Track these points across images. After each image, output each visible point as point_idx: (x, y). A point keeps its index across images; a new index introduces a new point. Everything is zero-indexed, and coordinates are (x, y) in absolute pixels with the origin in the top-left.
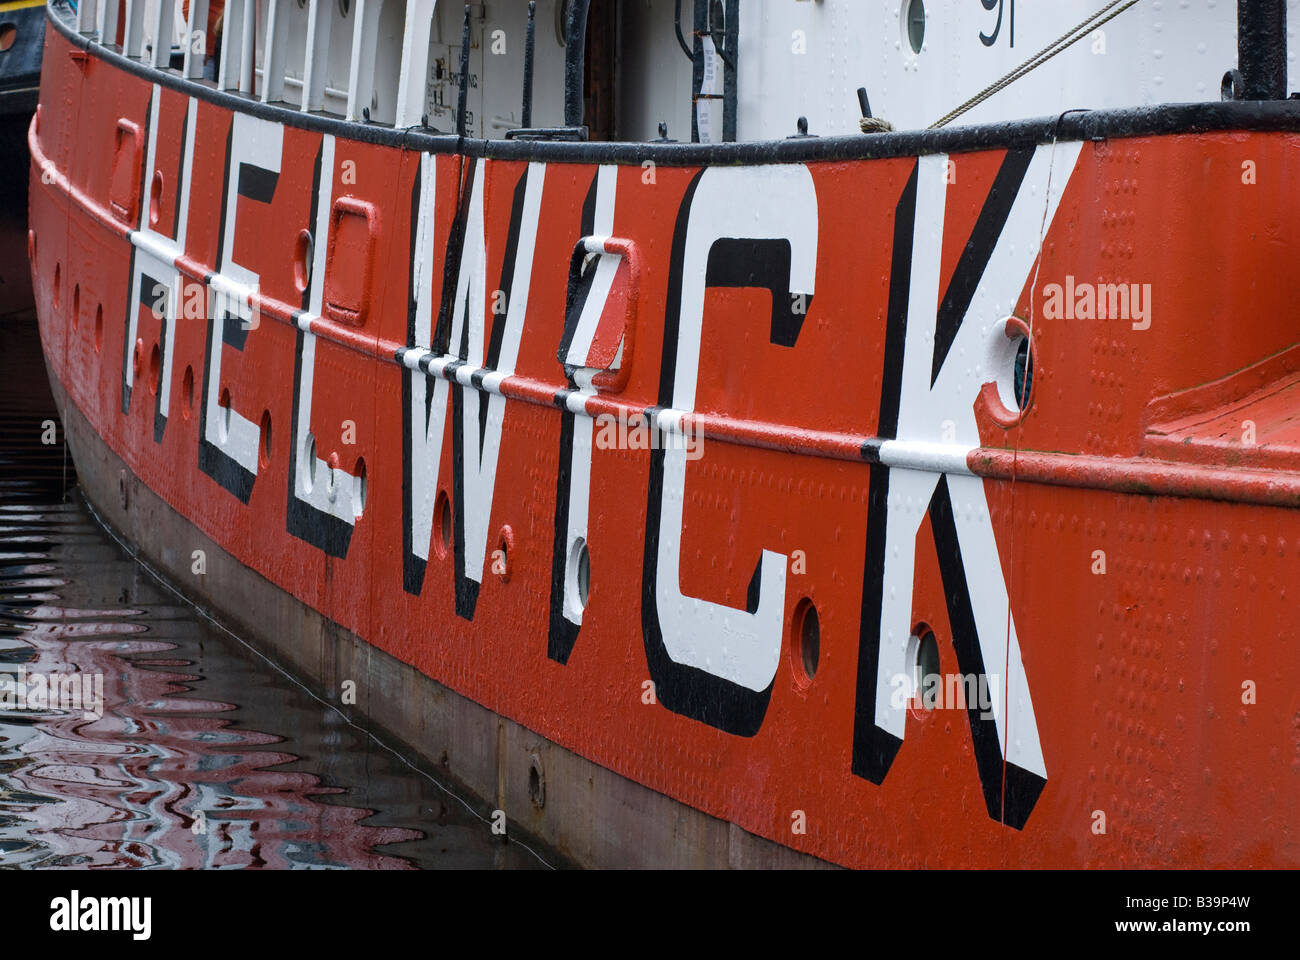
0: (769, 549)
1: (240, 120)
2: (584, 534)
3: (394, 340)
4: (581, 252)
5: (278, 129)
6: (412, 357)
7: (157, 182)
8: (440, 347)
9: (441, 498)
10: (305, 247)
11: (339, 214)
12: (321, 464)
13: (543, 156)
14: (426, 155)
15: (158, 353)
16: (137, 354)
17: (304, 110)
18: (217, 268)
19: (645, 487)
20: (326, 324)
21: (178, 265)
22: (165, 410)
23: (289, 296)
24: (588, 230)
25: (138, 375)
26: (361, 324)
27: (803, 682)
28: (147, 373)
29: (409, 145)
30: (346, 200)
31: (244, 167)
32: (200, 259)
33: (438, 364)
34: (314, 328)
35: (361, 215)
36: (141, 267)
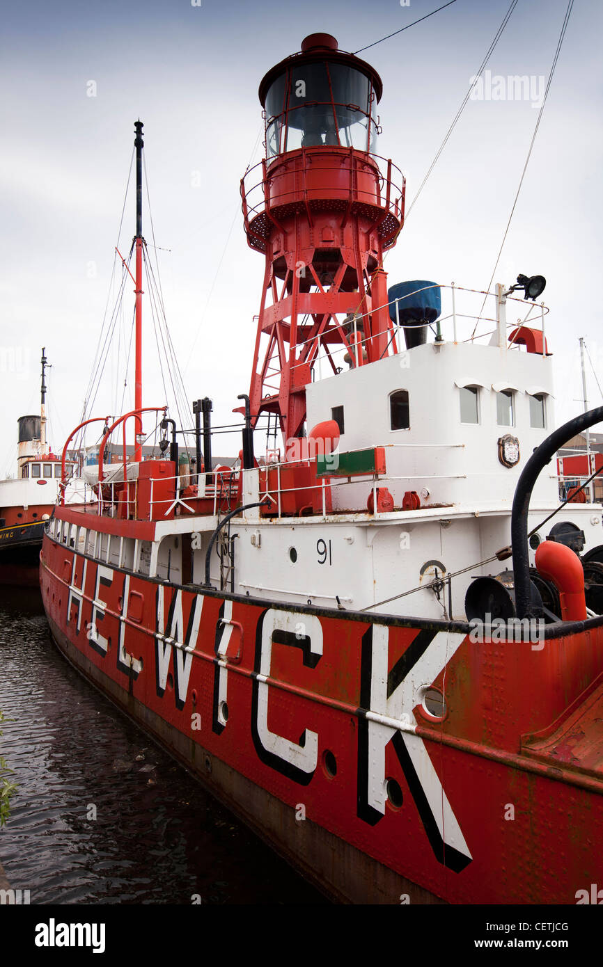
0: (309, 729)
1: (100, 567)
2: (226, 700)
3: (151, 629)
4: (221, 621)
5: (112, 571)
6: (159, 636)
7: (76, 576)
8: (167, 633)
9: (169, 676)
10: (121, 599)
11: (131, 595)
12: (128, 655)
13: (202, 593)
14: (160, 586)
15: (77, 615)
16: (71, 614)
17: (119, 567)
18: (94, 599)
19: (251, 694)
20: (128, 621)
21: (82, 596)
22: (79, 628)
23: (116, 610)
24: (222, 616)
25: (71, 619)
26: (140, 623)
27: (329, 776)
28: (73, 618)
29: (156, 582)
30: (134, 592)
31: (101, 577)
32: (89, 596)
33: (168, 640)
34: (124, 621)
35: (140, 596)
36: (72, 594)
